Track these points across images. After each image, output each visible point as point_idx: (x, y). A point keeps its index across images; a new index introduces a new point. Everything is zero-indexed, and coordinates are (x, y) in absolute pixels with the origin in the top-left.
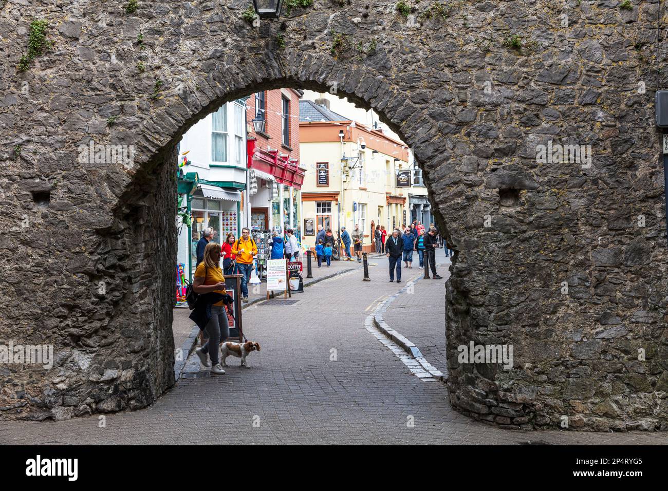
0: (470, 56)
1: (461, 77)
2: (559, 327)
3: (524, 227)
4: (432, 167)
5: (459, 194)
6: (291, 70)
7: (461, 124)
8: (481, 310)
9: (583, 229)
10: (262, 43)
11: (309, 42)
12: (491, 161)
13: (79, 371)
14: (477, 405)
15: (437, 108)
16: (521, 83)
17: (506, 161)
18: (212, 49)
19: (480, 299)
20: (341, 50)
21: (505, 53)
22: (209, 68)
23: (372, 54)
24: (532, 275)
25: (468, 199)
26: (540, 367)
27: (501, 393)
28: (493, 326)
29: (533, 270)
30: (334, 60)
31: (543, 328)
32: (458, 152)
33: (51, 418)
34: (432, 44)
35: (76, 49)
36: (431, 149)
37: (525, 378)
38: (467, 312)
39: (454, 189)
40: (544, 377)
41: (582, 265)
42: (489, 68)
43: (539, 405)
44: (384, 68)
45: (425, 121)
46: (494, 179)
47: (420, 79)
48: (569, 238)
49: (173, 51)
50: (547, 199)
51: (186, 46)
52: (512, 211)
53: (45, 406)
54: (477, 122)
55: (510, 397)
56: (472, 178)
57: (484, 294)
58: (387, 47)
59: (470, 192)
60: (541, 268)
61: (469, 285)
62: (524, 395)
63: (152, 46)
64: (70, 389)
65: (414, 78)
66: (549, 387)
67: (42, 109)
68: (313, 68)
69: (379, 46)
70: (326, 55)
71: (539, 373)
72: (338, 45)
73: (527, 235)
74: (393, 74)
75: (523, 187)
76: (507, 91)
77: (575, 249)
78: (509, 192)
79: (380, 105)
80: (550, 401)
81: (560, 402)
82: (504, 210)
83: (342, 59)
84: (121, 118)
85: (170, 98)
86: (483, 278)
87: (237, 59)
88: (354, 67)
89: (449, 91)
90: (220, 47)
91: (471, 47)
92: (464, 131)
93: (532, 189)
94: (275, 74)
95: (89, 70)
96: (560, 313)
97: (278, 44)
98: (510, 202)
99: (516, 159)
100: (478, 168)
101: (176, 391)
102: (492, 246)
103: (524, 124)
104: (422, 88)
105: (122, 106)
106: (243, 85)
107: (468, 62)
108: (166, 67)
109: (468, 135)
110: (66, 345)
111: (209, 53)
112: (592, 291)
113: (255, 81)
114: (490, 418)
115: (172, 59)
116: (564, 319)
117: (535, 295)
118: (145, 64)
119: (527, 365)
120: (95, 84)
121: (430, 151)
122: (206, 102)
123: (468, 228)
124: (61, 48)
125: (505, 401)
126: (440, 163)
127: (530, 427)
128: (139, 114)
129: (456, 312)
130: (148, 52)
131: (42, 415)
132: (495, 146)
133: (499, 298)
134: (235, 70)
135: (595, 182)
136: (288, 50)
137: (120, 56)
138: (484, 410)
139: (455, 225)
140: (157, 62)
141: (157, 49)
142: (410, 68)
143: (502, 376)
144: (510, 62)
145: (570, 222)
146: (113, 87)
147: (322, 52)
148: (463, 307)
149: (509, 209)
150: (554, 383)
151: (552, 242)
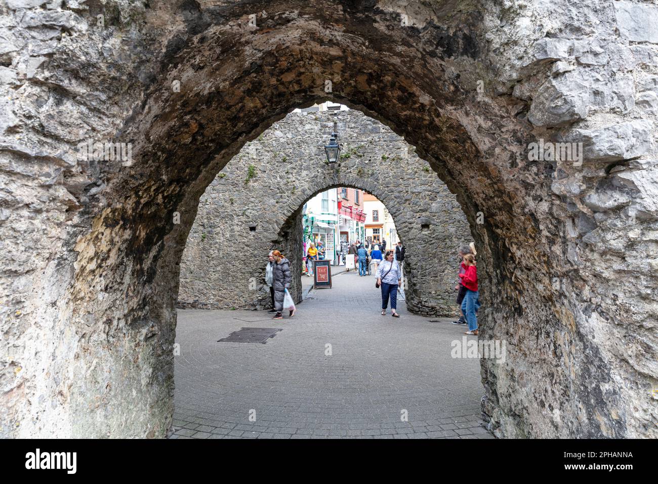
0: (409, 175)
1: (406, 182)
2: (445, 278)
3: (431, 239)
4: (395, 216)
5: (406, 227)
6: (342, 181)
7: (406, 200)
8: (415, 271)
9: (454, 239)
10: (332, 171)
11: (349, 171)
12: (418, 214)
13: (266, 293)
14: (415, 308)
15: (397, 194)
16: (429, 184)
17: (424, 214)
18: (314, 174)
19: (414, 267)
20: (361, 173)
21: (423, 173)
22: (313, 181)
23: (372, 174)
24: (435, 257)
25: (409, 228)
26: (438, 293)
27: (423, 303)
28: (419, 277)
29: (435, 255)
30: (358, 177)
31: (439, 278)
32: (405, 210)
33: (256, 310)
34: (395, 170)
35: (265, 175)
36: (395, 210)
37: (432, 297)
38: (410, 272)
39: (404, 225)
40: (440, 297)
41: (454, 253)
42: (417, 179)
43: (438, 308)
44: (377, 179)
45: (392, 199)
46: (419, 221)
47: (391, 183)
48: (449, 243)
49: (299, 175)
50: (440, 228)
51: (304, 173)
52: (426, 233)
53: (253, 305)
54: (413, 199)
55: (427, 304)
56: (411, 220)
57: (416, 265)
58: (378, 172)
59: (410, 226)
60: (438, 255)
61: (410, 261)
62: (432, 303)
63: (292, 173)
64: (263, 299)
65: (388, 183)
66: (442, 301)
67: (253, 197)
68: (351, 180)
69: (375, 171)
70: (355, 175)
71: (438, 295)
72: (360, 171)
73: (432, 242)
74: (380, 182)
75: (431, 224)
76: (424, 187)
77: (451, 247)
78: (425, 226)
79: (375, 193)
80: (442, 306)
81: (446, 307)
82: (423, 233)
83: (361, 177)
84: (281, 200)
85: (298, 192)
86: (415, 259)
87: (323, 177)
88: (366, 180)
89: (402, 188)
90: (316, 173)
91: (410, 171)
92: (407, 202)
93: (434, 224)
94: (336, 183)
95: (269, 183)
96: (446, 273)
97: (338, 171)
98: (426, 229)
99: (428, 213)
100: (413, 217)
101: (302, 303)
102: (419, 246)
103: (431, 200)
104: (391, 187)
105: (281, 196)
106: (325, 187)
107: (409, 177)
108: (297, 181)
109: (409, 204)
110: (261, 283)
111: (312, 176)
112: (458, 263)
113: (329, 185)
114: (420, 313)
115: (299, 178)
116: (447, 274)
117: (436, 265)
118: (289, 180)
119: (433, 292)
120: (271, 188)
121: (394, 210)
122: (311, 194)
123: (409, 240)
124: (260, 175)
125: (424, 306)
126: (398, 215)
127: (434, 316)
128: (287, 198)
129: (407, 272)
130: (290, 176)
131: (253, 308)
132: (420, 208)
133: (422, 266)
134: (322, 182)
135: (459, 221)
136: (341, 174)
137: (281, 177)
138: (417, 310)
139: (404, 238)
140: (294, 179)
141: (294, 175)
142: (387, 179)
143: (423, 296)
144: (425, 176)
145: (449, 237)
146: (278, 189)
147: (354, 174)
148: (409, 270)
149: (426, 232)
150: (444, 299)
151: (442, 245)
